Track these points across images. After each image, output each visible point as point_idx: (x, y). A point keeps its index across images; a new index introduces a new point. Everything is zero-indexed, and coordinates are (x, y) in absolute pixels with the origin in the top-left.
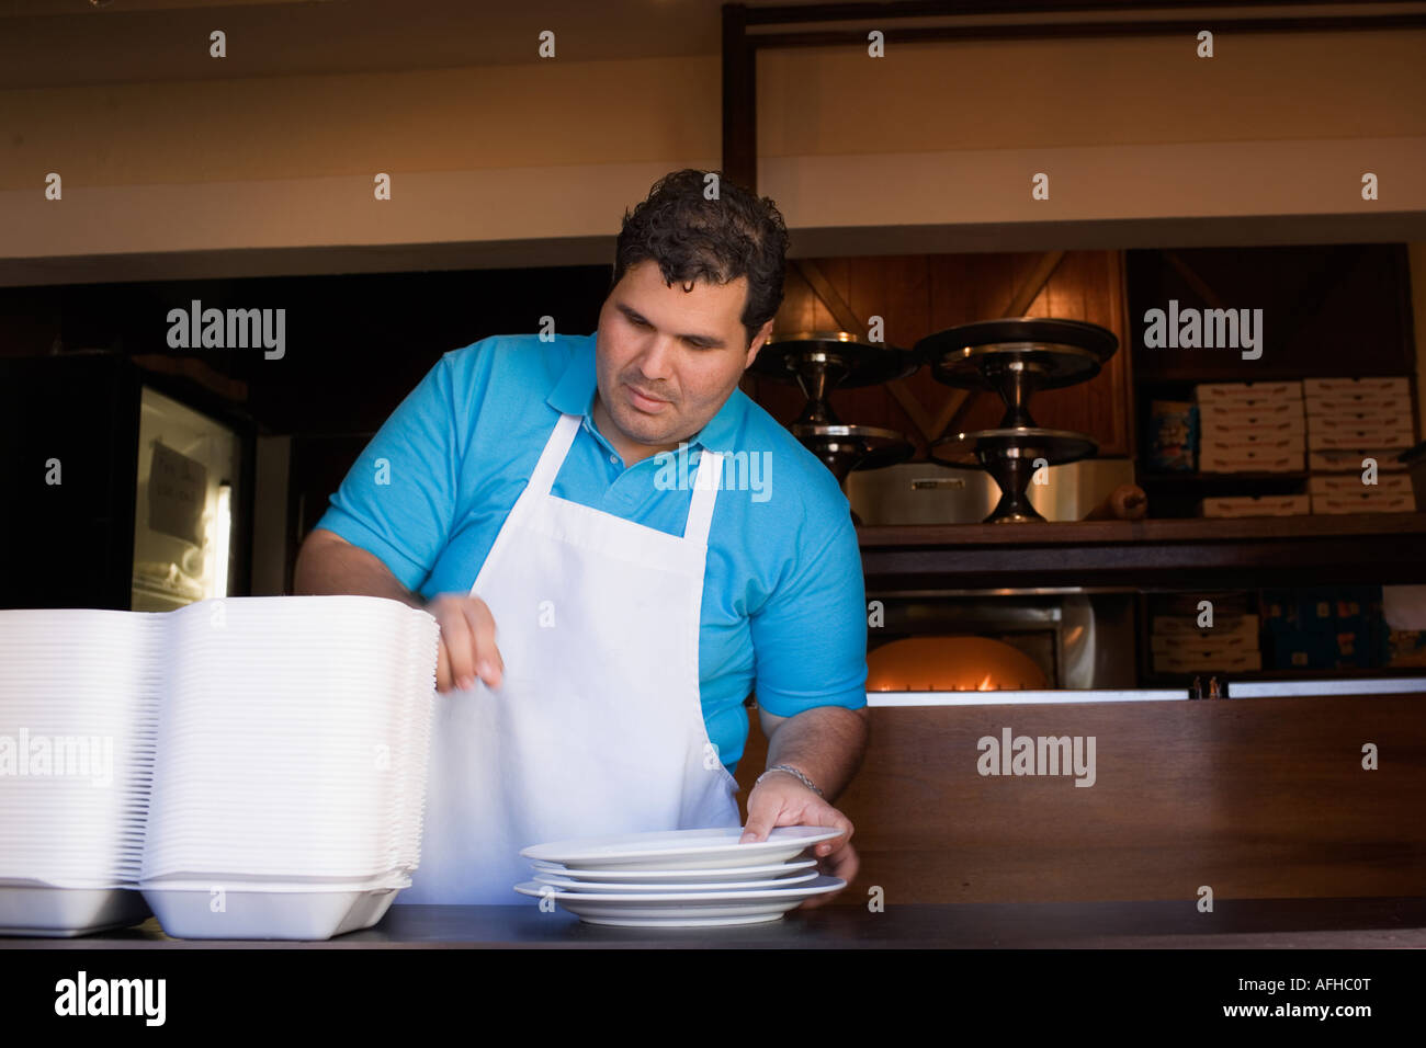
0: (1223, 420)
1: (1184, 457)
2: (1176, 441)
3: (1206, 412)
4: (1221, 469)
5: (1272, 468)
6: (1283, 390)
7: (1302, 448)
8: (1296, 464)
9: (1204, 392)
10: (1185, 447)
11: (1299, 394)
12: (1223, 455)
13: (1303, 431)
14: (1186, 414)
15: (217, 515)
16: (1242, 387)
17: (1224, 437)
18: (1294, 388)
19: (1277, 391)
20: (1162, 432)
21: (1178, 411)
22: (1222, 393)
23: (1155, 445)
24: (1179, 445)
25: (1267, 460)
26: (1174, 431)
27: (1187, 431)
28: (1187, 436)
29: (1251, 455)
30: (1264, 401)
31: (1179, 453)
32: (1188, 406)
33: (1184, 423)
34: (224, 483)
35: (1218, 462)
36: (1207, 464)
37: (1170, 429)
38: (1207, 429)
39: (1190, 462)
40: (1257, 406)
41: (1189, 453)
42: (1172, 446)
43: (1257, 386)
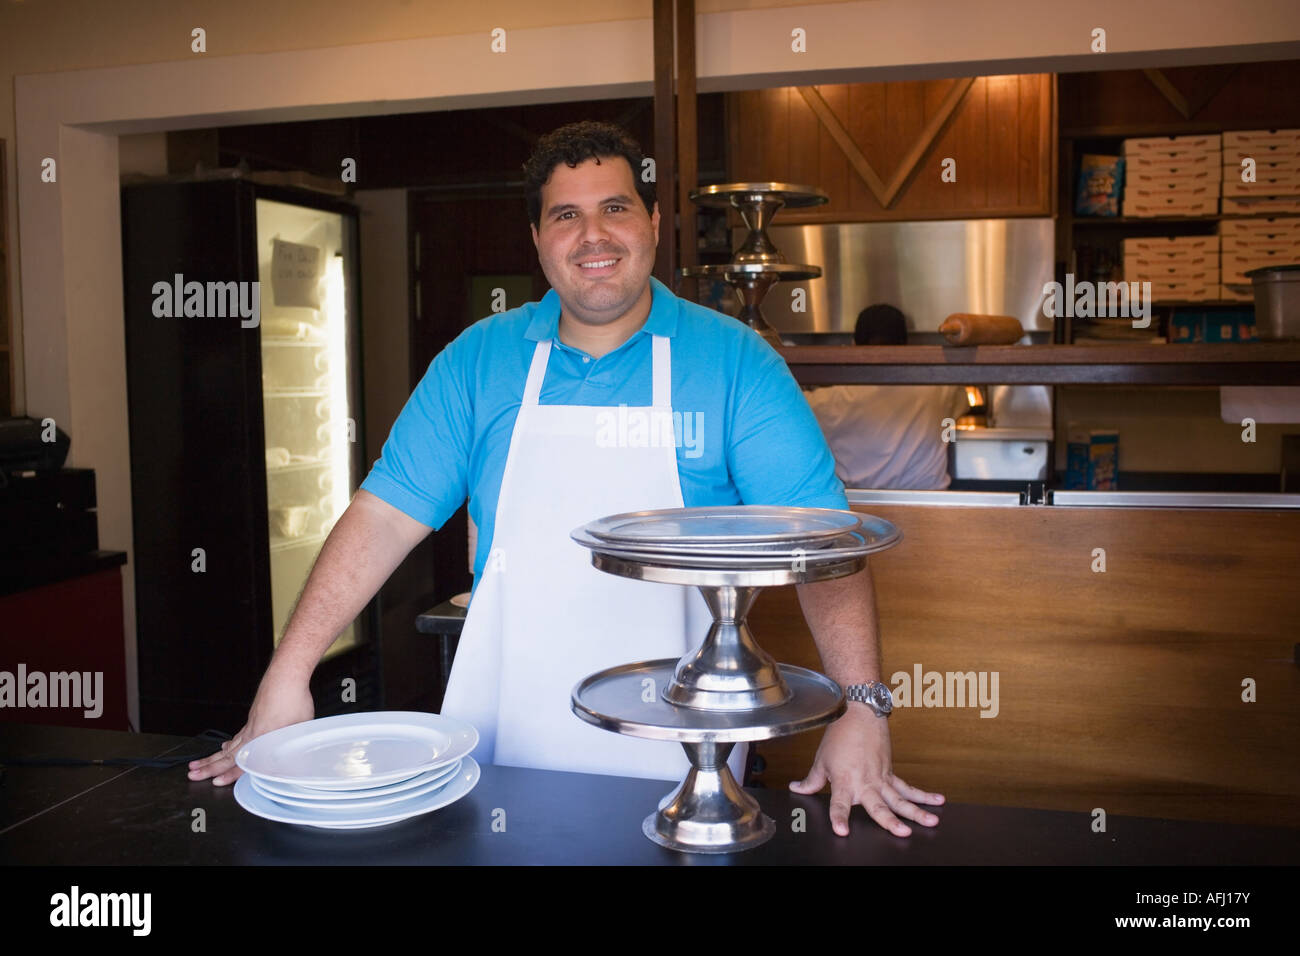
0: (1146, 170)
1: (1109, 204)
2: (1102, 190)
3: (1132, 164)
4: (1141, 214)
5: (1189, 213)
6: (1204, 142)
7: (1216, 194)
8: (1210, 208)
9: (1131, 146)
10: (1110, 196)
11: (1218, 147)
12: (1144, 201)
13: (1219, 179)
14: (1113, 166)
15: (332, 279)
16: (1166, 140)
17: (1146, 186)
18: (1213, 141)
19: (1198, 144)
20: (1090, 182)
21: (1106, 164)
22: (1147, 146)
23: (1084, 194)
24: (1105, 194)
25: (1185, 205)
26: (1101, 181)
27: (1113, 181)
28: (1113, 186)
29: (1170, 201)
30: (1185, 152)
31: (1104, 200)
32: (1115, 159)
33: (1111, 175)
34: (337, 254)
35: (1139, 208)
36: (1129, 210)
37: (1098, 180)
38: (1131, 178)
39: (1114, 209)
40: (1178, 157)
41: (1114, 201)
42: (1099, 194)
43: (1179, 140)
